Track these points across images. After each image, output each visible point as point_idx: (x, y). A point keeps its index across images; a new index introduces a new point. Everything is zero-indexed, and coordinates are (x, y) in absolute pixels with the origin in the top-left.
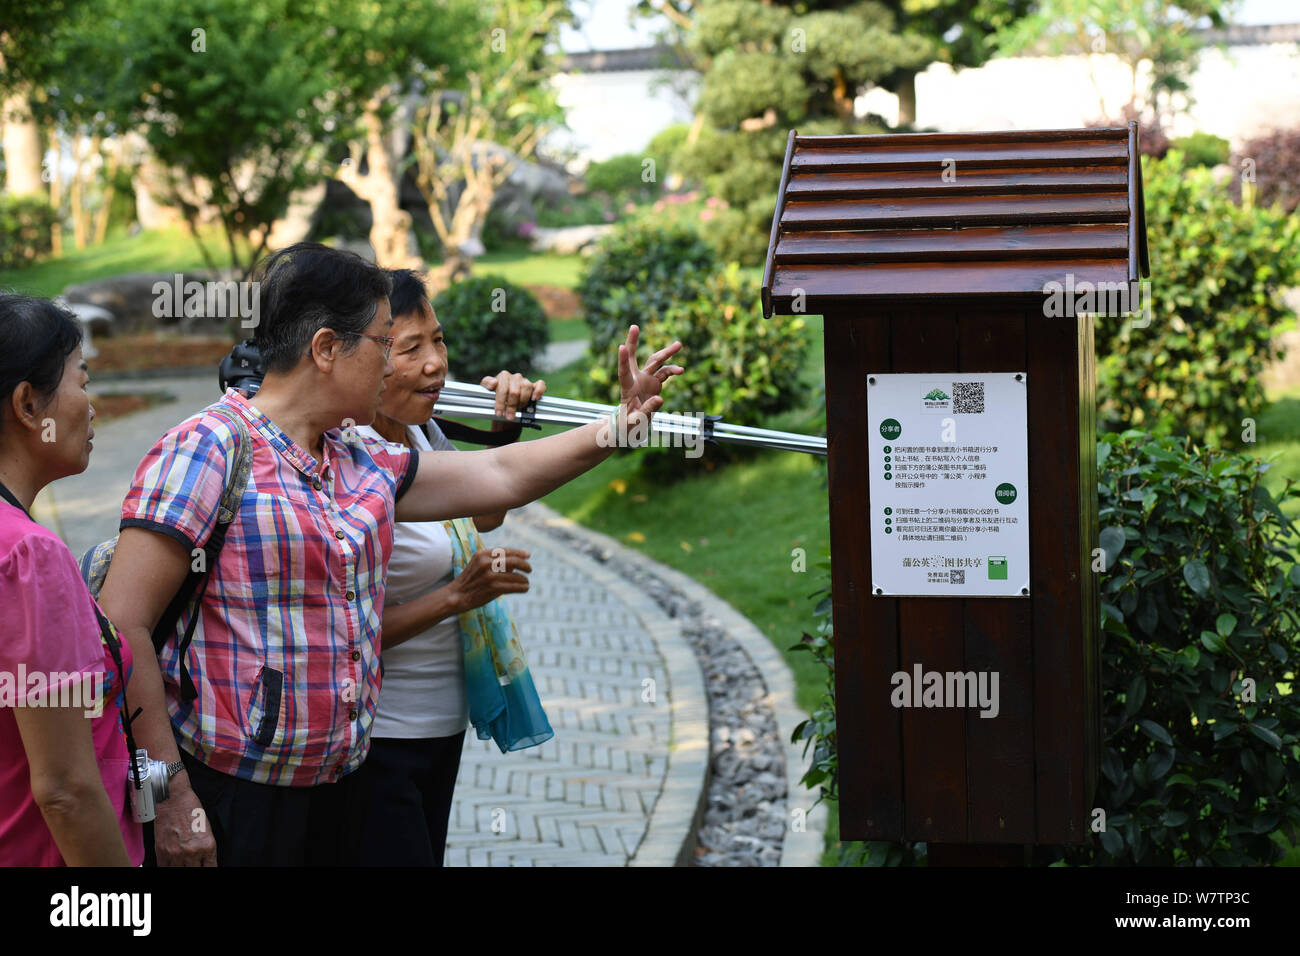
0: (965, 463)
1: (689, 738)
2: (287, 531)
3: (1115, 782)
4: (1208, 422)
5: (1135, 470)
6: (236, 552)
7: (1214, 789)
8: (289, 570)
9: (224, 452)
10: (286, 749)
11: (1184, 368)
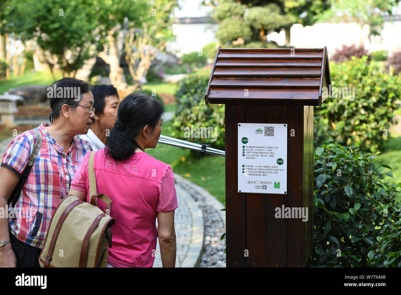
0: (268, 152)
1: (196, 239)
2: (48, 169)
3: (321, 255)
4: (372, 144)
5: (331, 156)
6: (33, 175)
7: (352, 259)
8: (48, 182)
9: (30, 144)
10: (41, 238)
11: (364, 126)
